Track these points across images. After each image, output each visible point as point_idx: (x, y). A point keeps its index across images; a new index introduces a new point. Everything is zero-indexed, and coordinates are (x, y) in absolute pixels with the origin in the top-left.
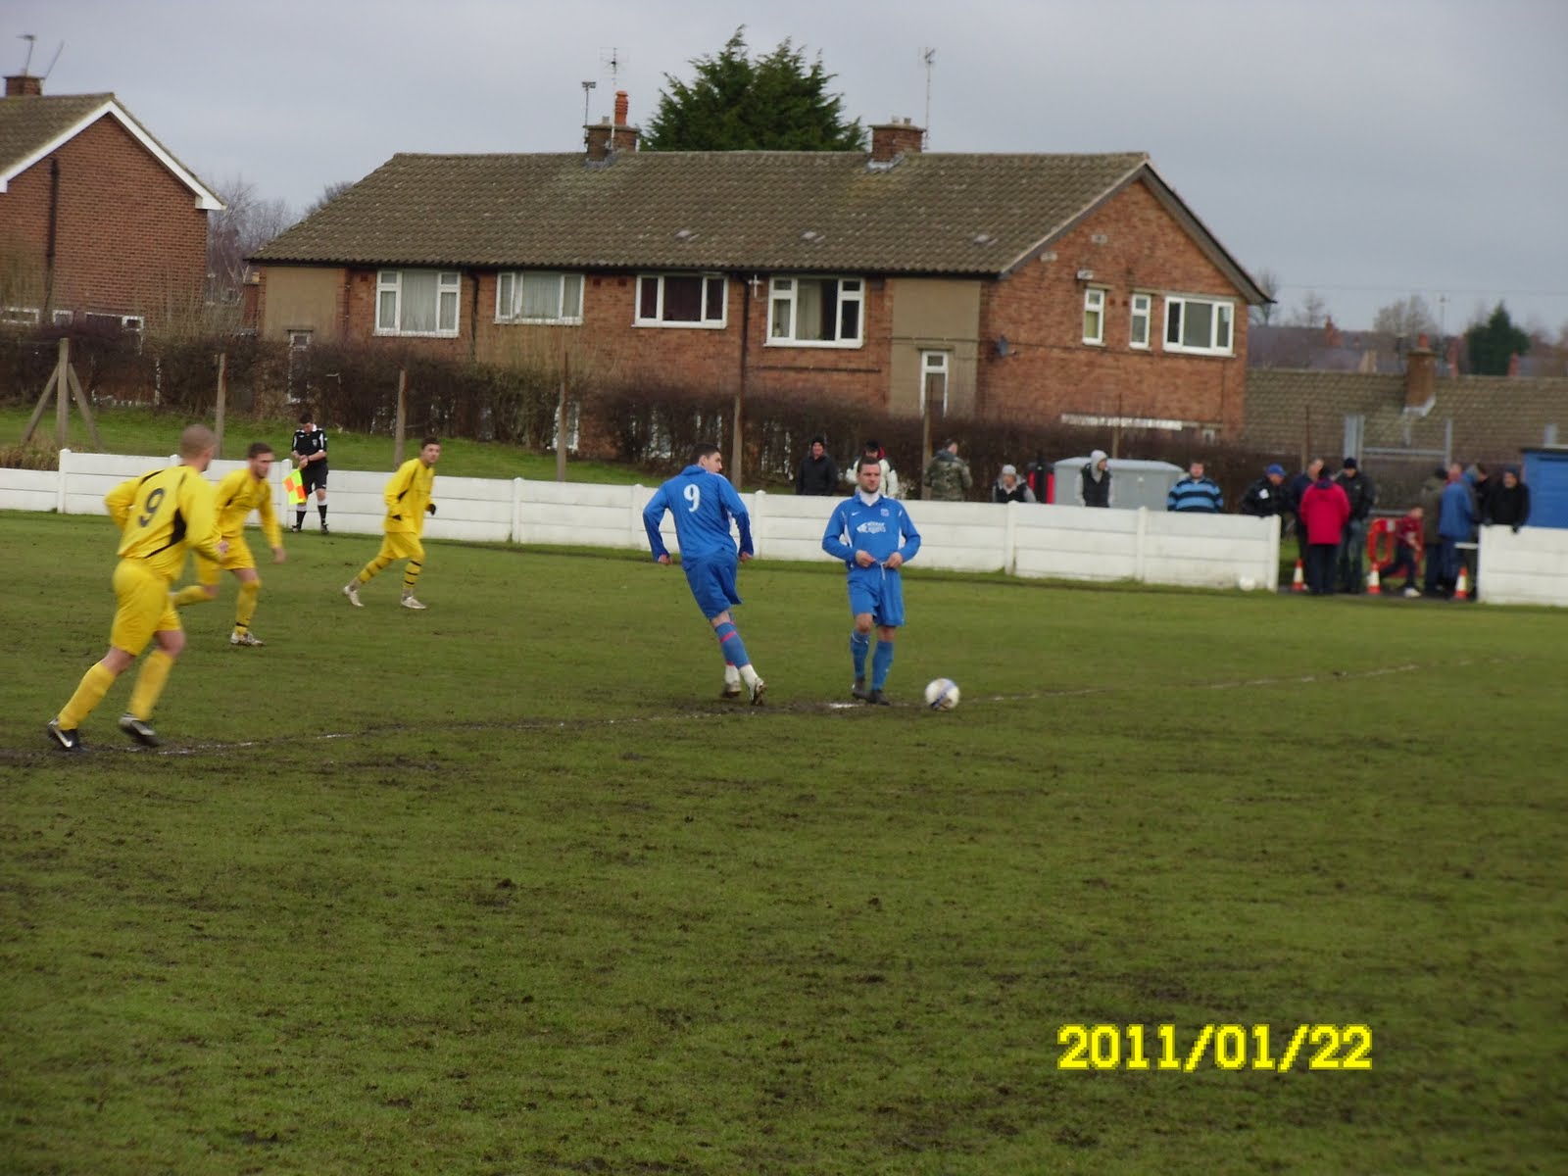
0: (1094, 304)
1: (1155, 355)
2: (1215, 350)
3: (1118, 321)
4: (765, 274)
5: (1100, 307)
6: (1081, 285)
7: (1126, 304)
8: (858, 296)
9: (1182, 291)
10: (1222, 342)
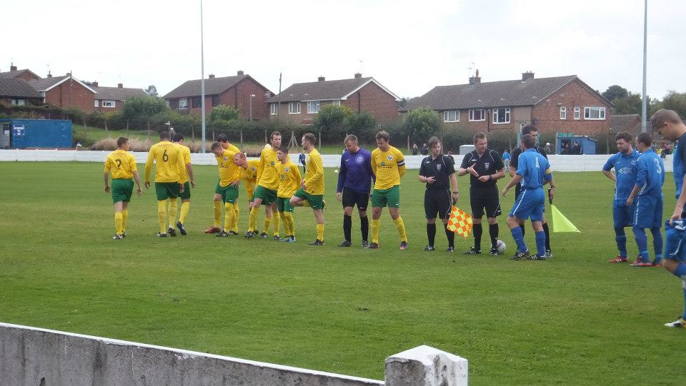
0: (563, 110)
1: (582, 121)
2: (600, 118)
3: (570, 113)
4: (491, 108)
5: (565, 111)
6: (559, 106)
7: (573, 110)
8: (509, 112)
9: (590, 106)
10: (602, 116)
